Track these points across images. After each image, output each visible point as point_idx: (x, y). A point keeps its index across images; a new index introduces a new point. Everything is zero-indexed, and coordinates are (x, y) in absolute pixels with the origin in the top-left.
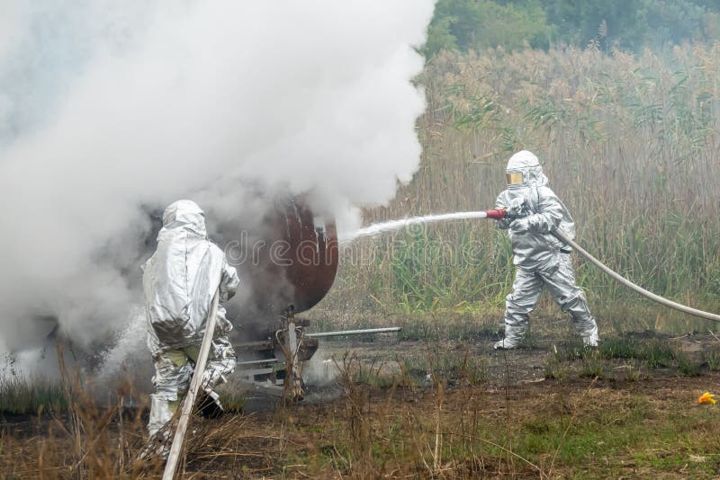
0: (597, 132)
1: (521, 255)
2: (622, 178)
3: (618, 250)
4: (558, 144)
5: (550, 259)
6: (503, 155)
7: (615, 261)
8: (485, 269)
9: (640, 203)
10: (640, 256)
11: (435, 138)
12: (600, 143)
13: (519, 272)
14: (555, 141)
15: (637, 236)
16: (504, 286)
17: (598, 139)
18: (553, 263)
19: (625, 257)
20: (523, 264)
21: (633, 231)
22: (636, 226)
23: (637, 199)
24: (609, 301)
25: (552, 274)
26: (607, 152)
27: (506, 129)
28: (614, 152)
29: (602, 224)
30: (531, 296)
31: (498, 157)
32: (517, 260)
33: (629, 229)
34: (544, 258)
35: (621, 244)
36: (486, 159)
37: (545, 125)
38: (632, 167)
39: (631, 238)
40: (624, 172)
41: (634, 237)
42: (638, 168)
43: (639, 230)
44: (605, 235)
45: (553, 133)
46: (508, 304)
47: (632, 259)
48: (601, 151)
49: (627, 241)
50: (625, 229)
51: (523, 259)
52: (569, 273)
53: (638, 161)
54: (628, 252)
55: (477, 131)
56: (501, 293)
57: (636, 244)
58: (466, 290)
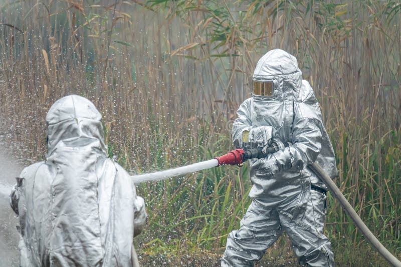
0: (338, 18)
1: (259, 186)
2: (369, 80)
3: (362, 176)
4: (286, 32)
5: (295, 197)
6: (212, 46)
7: (358, 189)
8: (184, 197)
9: (392, 114)
10: (391, 184)
11: (122, 21)
12: (342, 33)
13: (252, 206)
14: (281, 28)
15: (387, 158)
16: (209, 220)
17: (339, 28)
18: (299, 203)
19: (371, 186)
20: (260, 197)
21: (383, 152)
22: (387, 143)
23: (389, 108)
24: (349, 243)
25: (296, 217)
26: (350, 45)
27: (216, 11)
28: (360, 45)
29: (342, 141)
30: (262, 239)
31: (205, 47)
32: (254, 192)
33: (376, 146)
34: (288, 195)
35: (366, 168)
36: (190, 50)
37: (268, 8)
38: (383, 66)
39: (379, 160)
40: (372, 72)
41: (384, 159)
42: (391, 67)
43: (391, 150)
44: (346, 155)
45: (279, 18)
46: (230, 242)
47: (379, 188)
48: (342, 44)
49: (375, 164)
50: (372, 147)
51: (261, 191)
52: (316, 217)
53: (391, 58)
54: (376, 178)
55: (178, 13)
56: (205, 229)
57: (386, 169)
58: (159, 224)
